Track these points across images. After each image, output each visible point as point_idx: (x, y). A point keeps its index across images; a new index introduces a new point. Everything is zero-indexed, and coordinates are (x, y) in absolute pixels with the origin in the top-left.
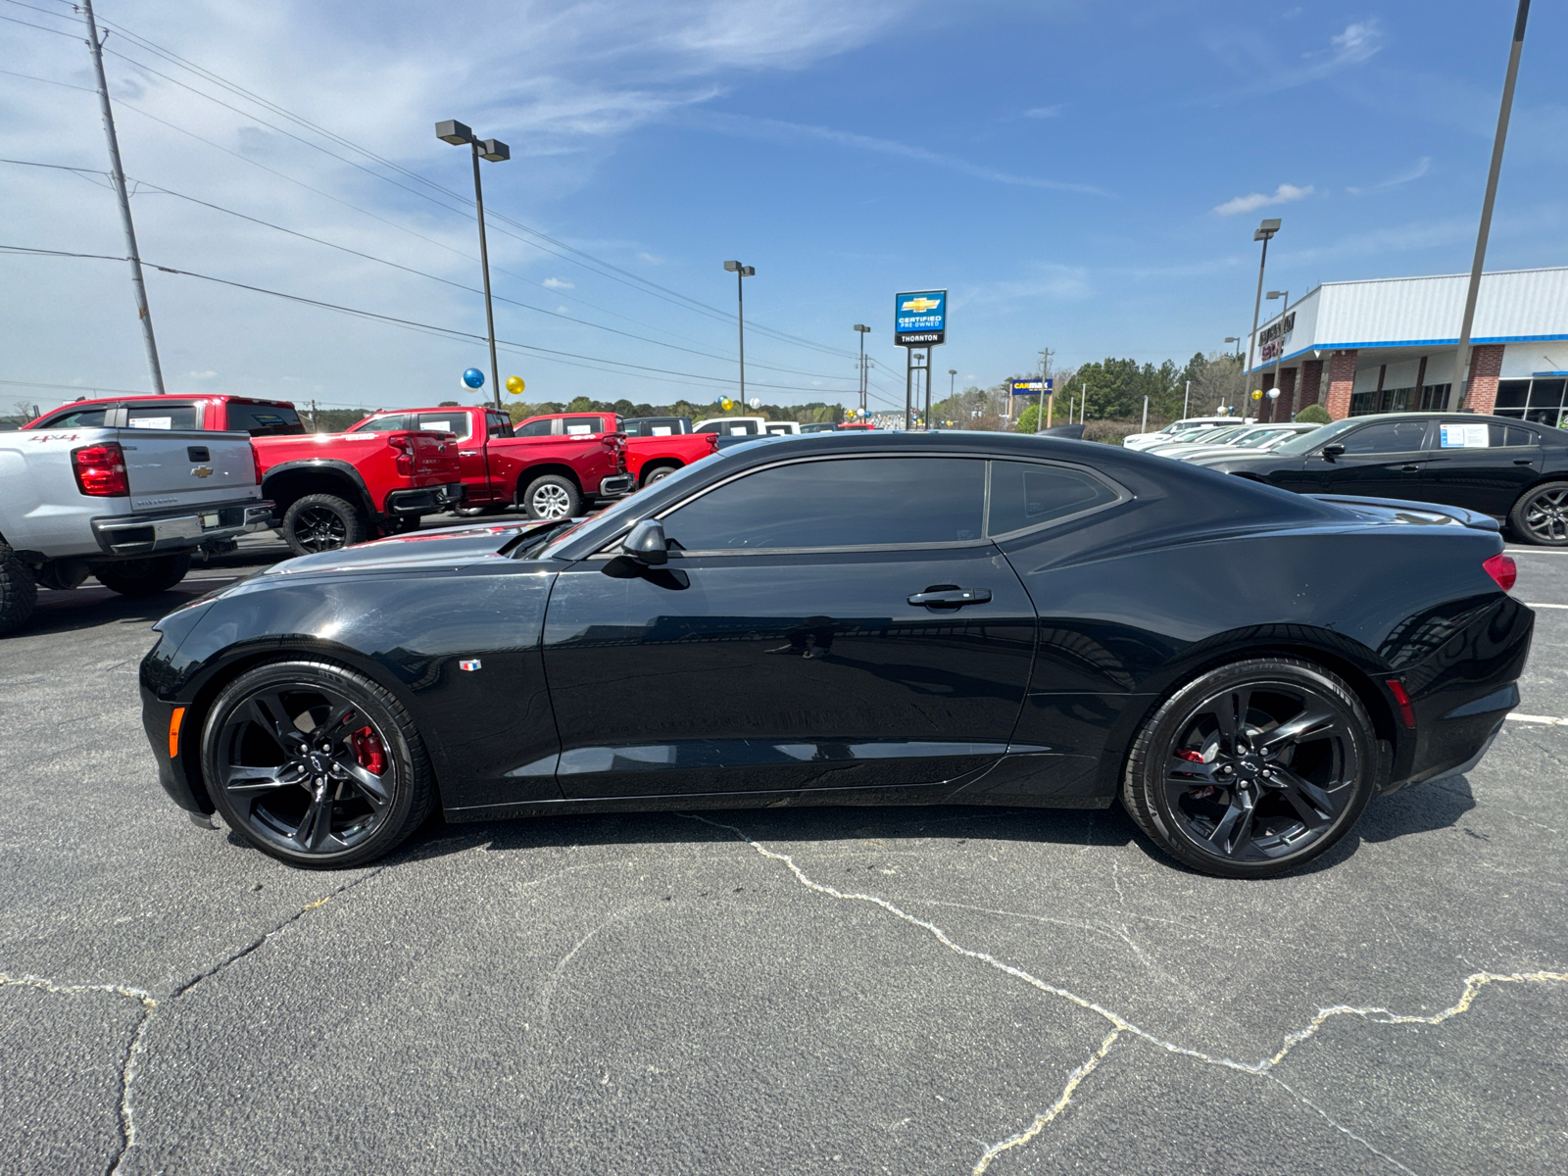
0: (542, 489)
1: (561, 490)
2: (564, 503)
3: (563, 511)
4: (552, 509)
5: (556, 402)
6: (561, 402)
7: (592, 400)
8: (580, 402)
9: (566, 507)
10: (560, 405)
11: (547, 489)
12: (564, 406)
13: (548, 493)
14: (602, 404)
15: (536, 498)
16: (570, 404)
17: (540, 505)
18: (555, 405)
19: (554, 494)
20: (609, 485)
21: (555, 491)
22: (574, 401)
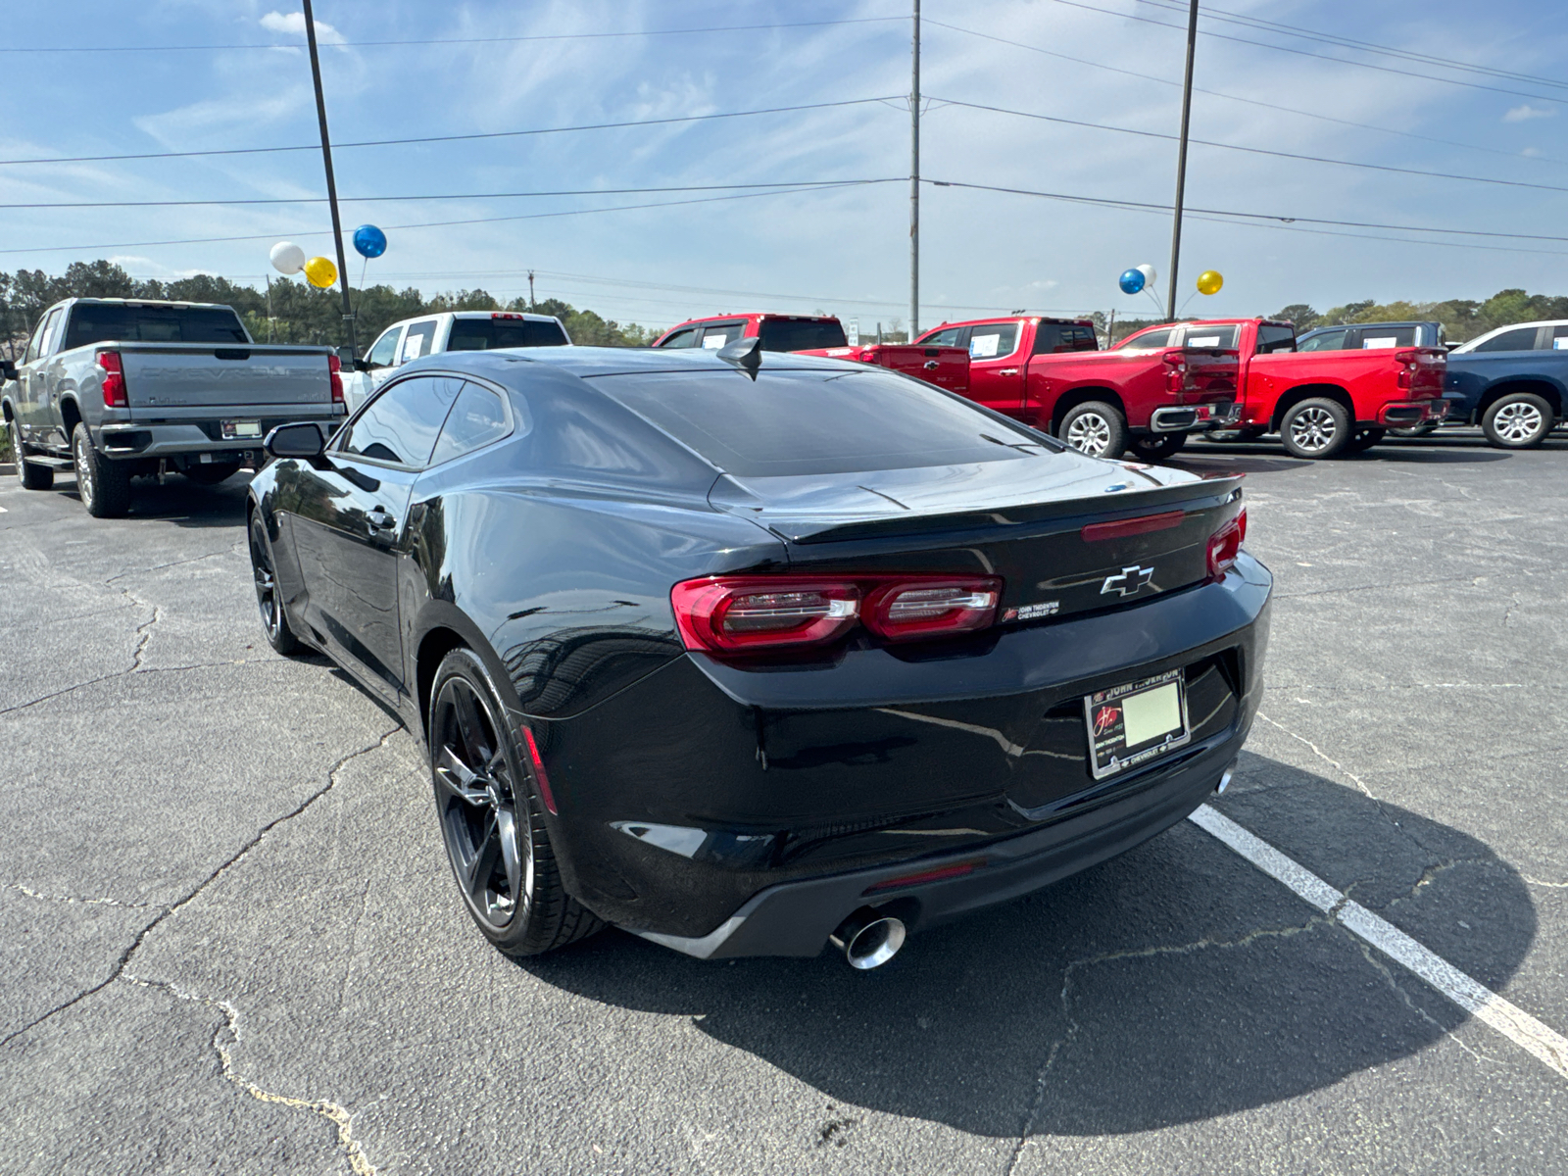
0: (1081, 418)
1: (1102, 422)
2: (1103, 437)
3: (1101, 447)
4: (1089, 444)
5: (1463, 298)
6: (1472, 299)
7: (1530, 294)
8: (1508, 298)
9: (1105, 444)
10: (1471, 304)
11: (1086, 420)
12: (1477, 305)
13: (1087, 424)
14: (1548, 300)
15: (1073, 429)
16: (1488, 301)
17: (1076, 439)
18: (1462, 303)
19: (1094, 425)
20: (1163, 418)
21: (1095, 422)
22: (1497, 297)
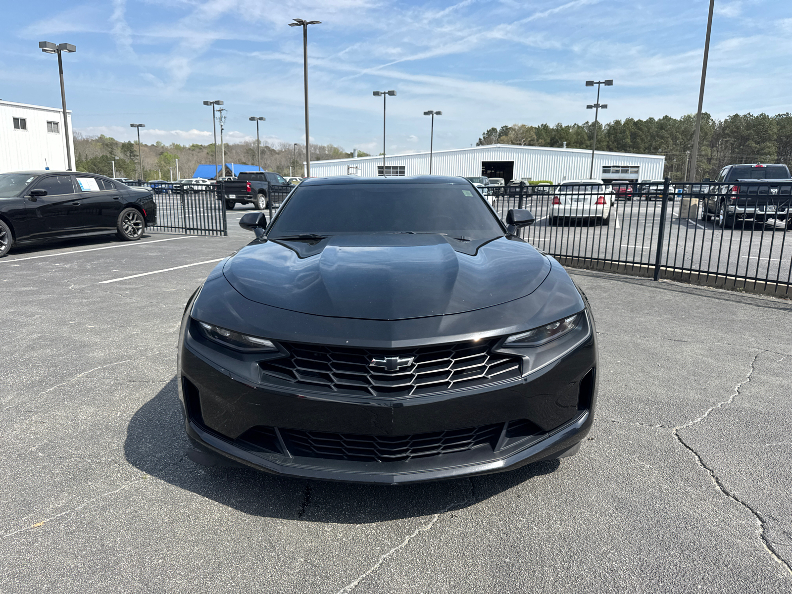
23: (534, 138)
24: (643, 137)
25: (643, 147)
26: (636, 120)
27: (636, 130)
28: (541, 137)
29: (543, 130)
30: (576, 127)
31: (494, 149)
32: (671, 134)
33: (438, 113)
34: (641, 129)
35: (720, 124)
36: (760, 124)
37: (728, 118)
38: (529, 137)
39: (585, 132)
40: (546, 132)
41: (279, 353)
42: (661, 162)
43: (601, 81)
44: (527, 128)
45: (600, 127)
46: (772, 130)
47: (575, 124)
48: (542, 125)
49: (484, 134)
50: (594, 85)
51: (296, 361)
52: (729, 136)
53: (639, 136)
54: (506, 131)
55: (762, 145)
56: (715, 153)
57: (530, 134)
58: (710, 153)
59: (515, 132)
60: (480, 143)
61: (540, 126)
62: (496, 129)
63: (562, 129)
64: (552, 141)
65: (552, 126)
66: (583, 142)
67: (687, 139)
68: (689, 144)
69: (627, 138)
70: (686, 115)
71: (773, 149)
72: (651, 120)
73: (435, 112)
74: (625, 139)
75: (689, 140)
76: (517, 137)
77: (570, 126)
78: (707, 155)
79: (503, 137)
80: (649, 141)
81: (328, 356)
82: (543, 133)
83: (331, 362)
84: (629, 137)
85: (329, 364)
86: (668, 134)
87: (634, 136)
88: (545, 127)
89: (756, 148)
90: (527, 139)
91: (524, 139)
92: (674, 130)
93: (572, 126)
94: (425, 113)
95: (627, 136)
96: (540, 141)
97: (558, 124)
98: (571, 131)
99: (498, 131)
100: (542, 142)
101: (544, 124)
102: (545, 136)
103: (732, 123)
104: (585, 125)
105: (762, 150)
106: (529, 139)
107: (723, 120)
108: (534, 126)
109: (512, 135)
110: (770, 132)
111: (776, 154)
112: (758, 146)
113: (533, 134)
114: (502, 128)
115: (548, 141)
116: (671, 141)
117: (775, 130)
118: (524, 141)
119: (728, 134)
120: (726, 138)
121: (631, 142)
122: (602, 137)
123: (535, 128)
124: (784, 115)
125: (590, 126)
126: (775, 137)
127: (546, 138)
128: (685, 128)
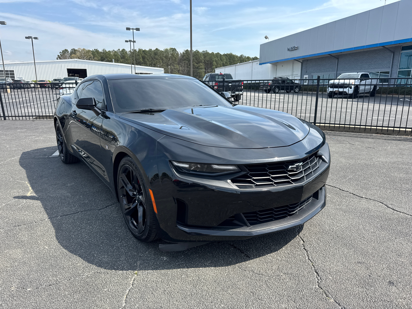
23: (91, 56)
24: (148, 58)
25: (149, 64)
26: (144, 49)
27: (144, 55)
28: (95, 56)
29: (96, 52)
30: (114, 51)
31: (73, 62)
32: (161, 58)
33: (36, 38)
34: (146, 54)
35: (181, 54)
36: (197, 55)
37: (184, 51)
38: (89, 56)
39: (118, 54)
40: (98, 54)
41: (242, 172)
42: (162, 72)
43: (134, 28)
44: (86, 51)
45: (126, 52)
46: (201, 58)
47: (113, 50)
48: (95, 49)
49: (60, 52)
50: (131, 30)
51: (250, 174)
52: (186, 60)
53: (146, 58)
54: (74, 52)
55: (199, 64)
56: (181, 68)
57: (89, 54)
58: (178, 68)
59: (80, 52)
60: (59, 57)
61: (94, 50)
62: (67, 50)
63: (107, 52)
64: (102, 59)
65: (100, 50)
66: (119, 60)
67: (168, 60)
68: (169, 63)
69: (141, 59)
70: (166, 49)
71: (203, 67)
72: (150, 50)
73: (33, 37)
74: (139, 59)
75: (169, 61)
76: (81, 55)
77: (111, 51)
78: (177, 69)
79: (73, 55)
80: (151, 61)
81: (266, 169)
82: (96, 54)
83: (268, 172)
84: (142, 58)
85: (268, 173)
86: (159, 57)
87: (144, 58)
88: (97, 51)
89: (197, 66)
90: (87, 56)
91: (86, 57)
92: (161, 56)
93: (112, 51)
94: (26, 38)
95: (141, 58)
96: (95, 58)
97: (104, 49)
98: (111, 53)
99: (69, 52)
100: (96, 59)
101: (96, 49)
102: (97, 56)
103: (186, 54)
104: (118, 51)
105: (199, 67)
106: (89, 57)
107: (182, 53)
108: (90, 50)
109: (78, 54)
110: (201, 59)
111: (204, 69)
112: (197, 65)
113: (91, 54)
114: (72, 50)
115: (100, 58)
116: (161, 61)
117: (203, 58)
118: (86, 58)
119: (185, 59)
120: (184, 61)
121: (143, 61)
122: (128, 58)
123: (91, 51)
124: (205, 51)
125: (121, 51)
126: (203, 61)
127: (98, 57)
128: (166, 55)
